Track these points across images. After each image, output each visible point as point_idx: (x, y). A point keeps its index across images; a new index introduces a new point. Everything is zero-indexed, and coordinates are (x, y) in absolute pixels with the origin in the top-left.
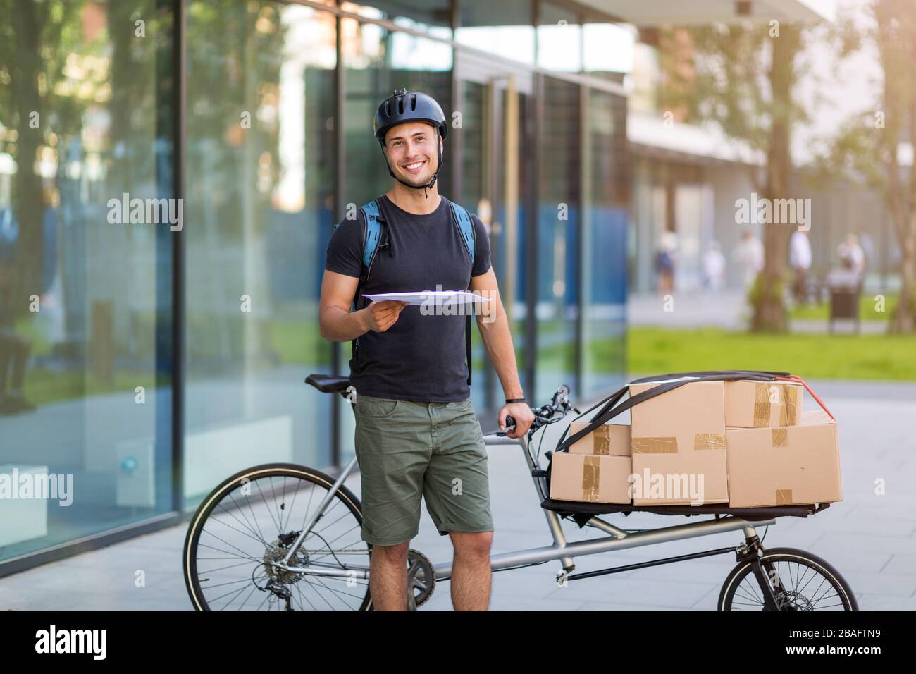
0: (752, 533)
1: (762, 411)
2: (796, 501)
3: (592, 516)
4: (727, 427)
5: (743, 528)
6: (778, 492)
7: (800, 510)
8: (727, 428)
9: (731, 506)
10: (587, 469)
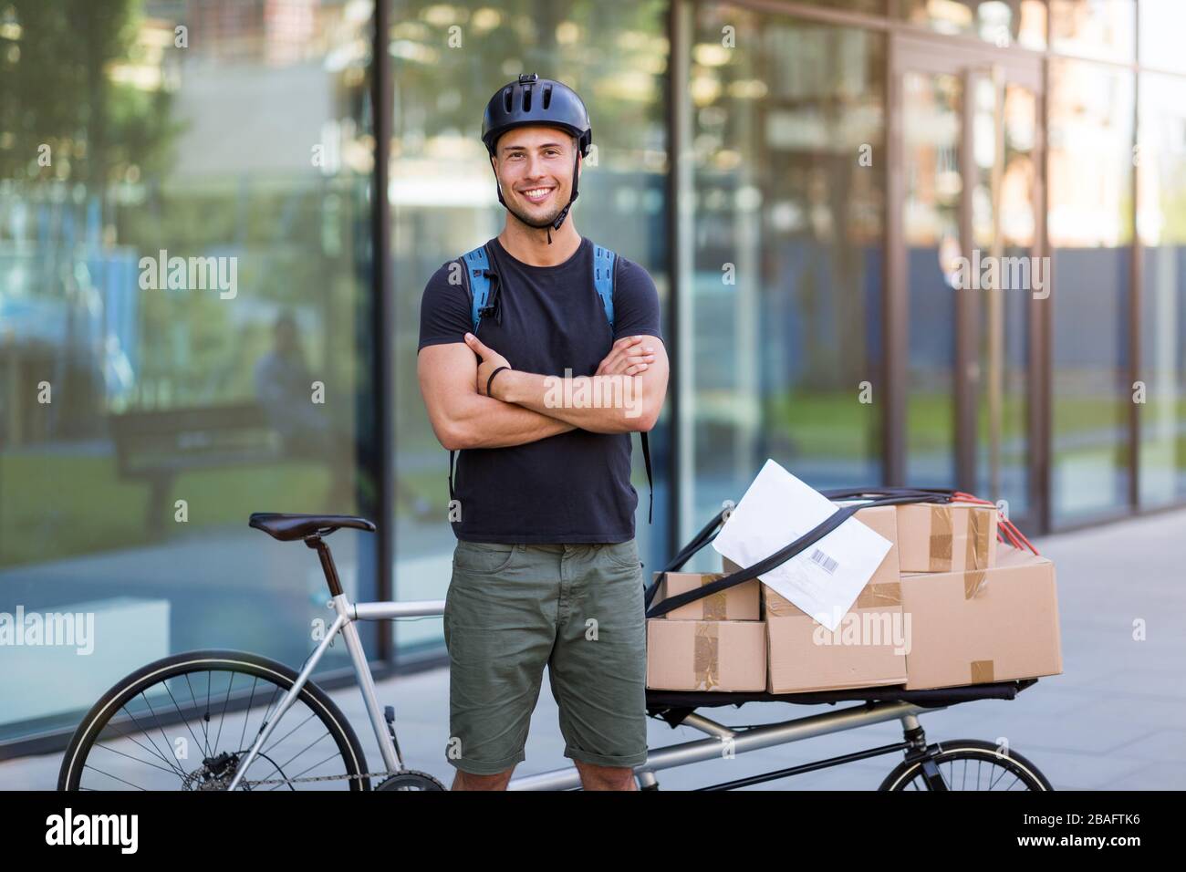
0: (914, 723)
1: (940, 546)
2: (999, 675)
3: (690, 711)
4: (902, 572)
5: (902, 717)
6: (974, 665)
7: (1006, 689)
8: (903, 574)
9: (908, 688)
10: (700, 641)
